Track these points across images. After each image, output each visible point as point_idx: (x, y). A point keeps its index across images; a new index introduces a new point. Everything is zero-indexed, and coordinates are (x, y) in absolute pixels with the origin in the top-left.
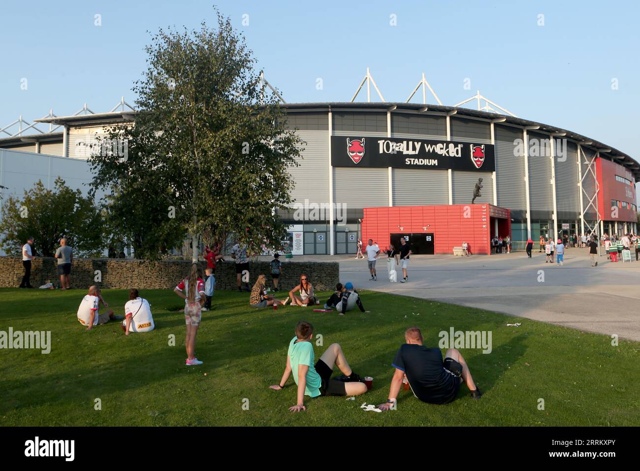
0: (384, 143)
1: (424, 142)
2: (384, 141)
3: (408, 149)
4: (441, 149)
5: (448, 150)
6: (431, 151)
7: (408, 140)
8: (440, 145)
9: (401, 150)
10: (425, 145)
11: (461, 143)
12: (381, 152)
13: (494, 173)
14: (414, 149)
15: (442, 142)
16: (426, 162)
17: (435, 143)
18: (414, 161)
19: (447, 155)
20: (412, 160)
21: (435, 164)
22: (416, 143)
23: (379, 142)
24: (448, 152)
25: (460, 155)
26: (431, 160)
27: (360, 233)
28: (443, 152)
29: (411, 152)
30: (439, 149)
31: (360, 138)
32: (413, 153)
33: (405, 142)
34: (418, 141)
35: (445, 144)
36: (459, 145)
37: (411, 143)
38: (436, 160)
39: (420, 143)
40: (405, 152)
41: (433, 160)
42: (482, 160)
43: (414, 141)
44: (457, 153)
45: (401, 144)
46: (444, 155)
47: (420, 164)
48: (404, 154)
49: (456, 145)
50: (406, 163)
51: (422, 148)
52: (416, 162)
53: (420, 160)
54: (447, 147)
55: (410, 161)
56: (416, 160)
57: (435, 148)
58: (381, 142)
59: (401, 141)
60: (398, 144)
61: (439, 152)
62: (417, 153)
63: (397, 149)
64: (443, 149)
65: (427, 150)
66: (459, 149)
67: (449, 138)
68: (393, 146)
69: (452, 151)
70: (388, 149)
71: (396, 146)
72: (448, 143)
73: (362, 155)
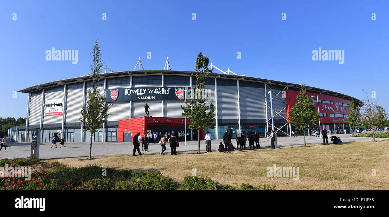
1: (147, 88)
2: (127, 89)
3: (139, 92)
6: (152, 92)
7: (139, 88)
8: (156, 89)
9: (136, 93)
10: (149, 90)
11: (169, 88)
12: (126, 94)
14: (143, 92)
15: (158, 88)
16: (149, 98)
17: (154, 88)
18: (142, 98)
19: (161, 94)
20: (141, 97)
21: (153, 99)
22: (144, 89)
23: (125, 90)
24: (161, 92)
25: (168, 93)
26: (151, 97)
27: (117, 132)
28: (159, 92)
29: (141, 94)
30: (156, 92)
31: (116, 89)
32: (142, 94)
33: (138, 89)
34: (145, 88)
36: (168, 89)
37: (141, 89)
38: (154, 97)
39: (146, 89)
40: (138, 94)
42: (182, 94)
43: (142, 88)
44: (167, 92)
46: (158, 94)
47: (146, 99)
48: (137, 94)
49: (166, 88)
50: (138, 99)
51: (147, 91)
52: (144, 98)
53: (146, 97)
54: (161, 90)
55: (140, 98)
57: (154, 91)
58: (126, 90)
59: (136, 89)
60: (134, 90)
61: (156, 93)
62: (144, 94)
63: (134, 93)
64: (158, 91)
65: (150, 92)
66: (168, 90)
67: (162, 86)
68: (131, 91)
69: (163, 92)
70: (129, 93)
71: (133, 91)
72: (161, 88)
73: (117, 96)
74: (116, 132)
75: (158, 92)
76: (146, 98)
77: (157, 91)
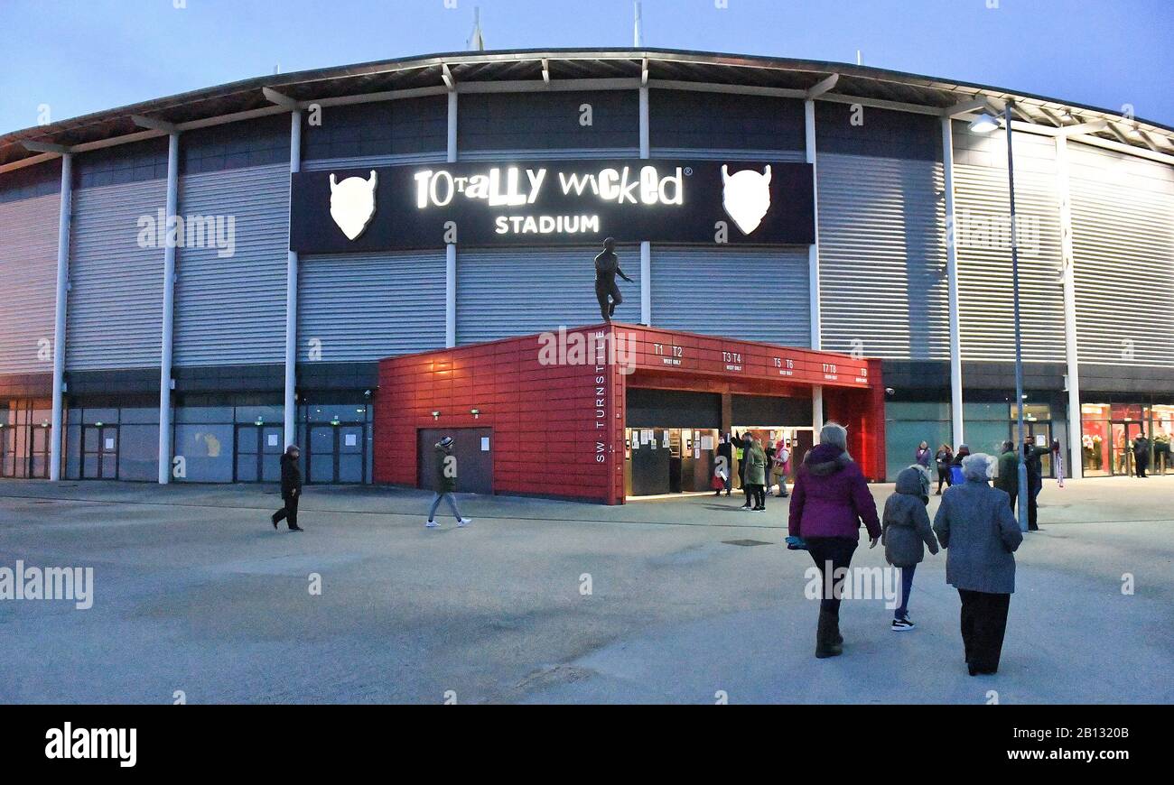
0: (430, 179)
1: (553, 168)
2: (429, 173)
3: (503, 189)
4: (612, 183)
5: (636, 184)
6: (579, 190)
7: (504, 168)
8: (608, 174)
9: (482, 195)
10: (561, 175)
11: (683, 164)
12: (422, 203)
13: (814, 252)
16: (560, 224)
17: (594, 167)
18: (522, 224)
19: (634, 201)
20: (516, 220)
21: (589, 230)
22: (530, 172)
23: (416, 175)
24: (636, 192)
25: (678, 199)
26: (576, 218)
27: (370, 426)
28: (622, 192)
29: (513, 198)
30: (606, 186)
31: (363, 174)
32: (522, 199)
33: (495, 171)
35: (626, 169)
36: (679, 170)
37: (513, 174)
38: (595, 218)
39: (542, 173)
40: (495, 200)
41: (584, 218)
43: (522, 166)
44: (670, 189)
45: (484, 178)
46: (621, 201)
47: (543, 230)
48: (490, 204)
49: (664, 167)
50: (498, 231)
51: (551, 187)
52: (530, 225)
53: (543, 219)
54: (635, 175)
55: (510, 224)
56: (530, 219)
57: (593, 182)
58: (422, 179)
60: (474, 179)
61: (606, 195)
62: (532, 199)
63: (470, 193)
64: (619, 182)
65: (566, 189)
66: (678, 181)
67: (644, 152)
68: (456, 185)
69: (651, 188)
70: (442, 195)
71: (466, 185)
72: (635, 168)
74: (360, 429)
75: (615, 188)
76: (547, 225)
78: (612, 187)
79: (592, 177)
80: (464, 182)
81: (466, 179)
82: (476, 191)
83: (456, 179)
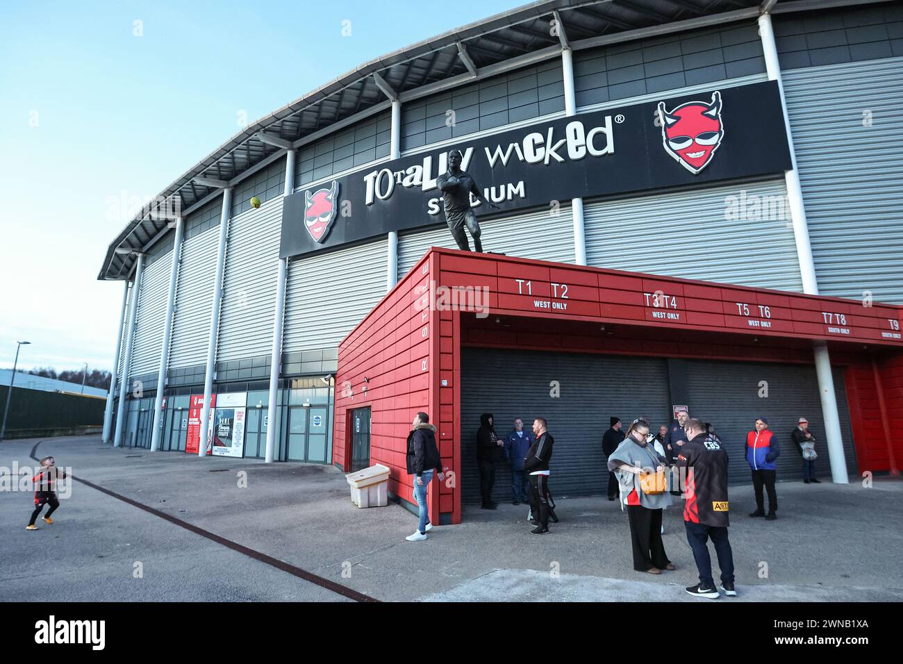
0: (375, 178)
1: (478, 145)
2: (375, 173)
4: (538, 147)
5: (561, 142)
6: (504, 160)
7: (436, 154)
8: (532, 139)
9: (417, 182)
10: (487, 149)
11: (613, 113)
12: (369, 199)
13: (792, 177)
15: (541, 129)
17: (519, 136)
19: (559, 159)
21: (515, 196)
24: (563, 151)
25: (610, 148)
26: (502, 187)
27: (331, 408)
28: (548, 153)
30: (531, 151)
31: (328, 185)
33: (427, 161)
36: (608, 119)
38: (521, 185)
39: (470, 151)
40: (427, 185)
41: (510, 186)
42: (714, 140)
44: (600, 141)
45: (418, 168)
46: (547, 162)
49: (592, 121)
50: (430, 212)
51: (477, 161)
54: (560, 133)
57: (518, 150)
58: (369, 179)
59: (418, 160)
60: (410, 170)
61: (530, 158)
63: (407, 183)
64: (544, 145)
65: (492, 161)
66: (608, 130)
67: (570, 111)
68: (395, 179)
69: (578, 143)
70: (384, 189)
71: (403, 177)
72: (560, 128)
73: (328, 219)
74: (325, 411)
75: (540, 151)
77: (536, 146)
78: (537, 150)
79: (516, 145)
80: (402, 174)
81: (403, 172)
82: (412, 180)
83: (395, 173)
